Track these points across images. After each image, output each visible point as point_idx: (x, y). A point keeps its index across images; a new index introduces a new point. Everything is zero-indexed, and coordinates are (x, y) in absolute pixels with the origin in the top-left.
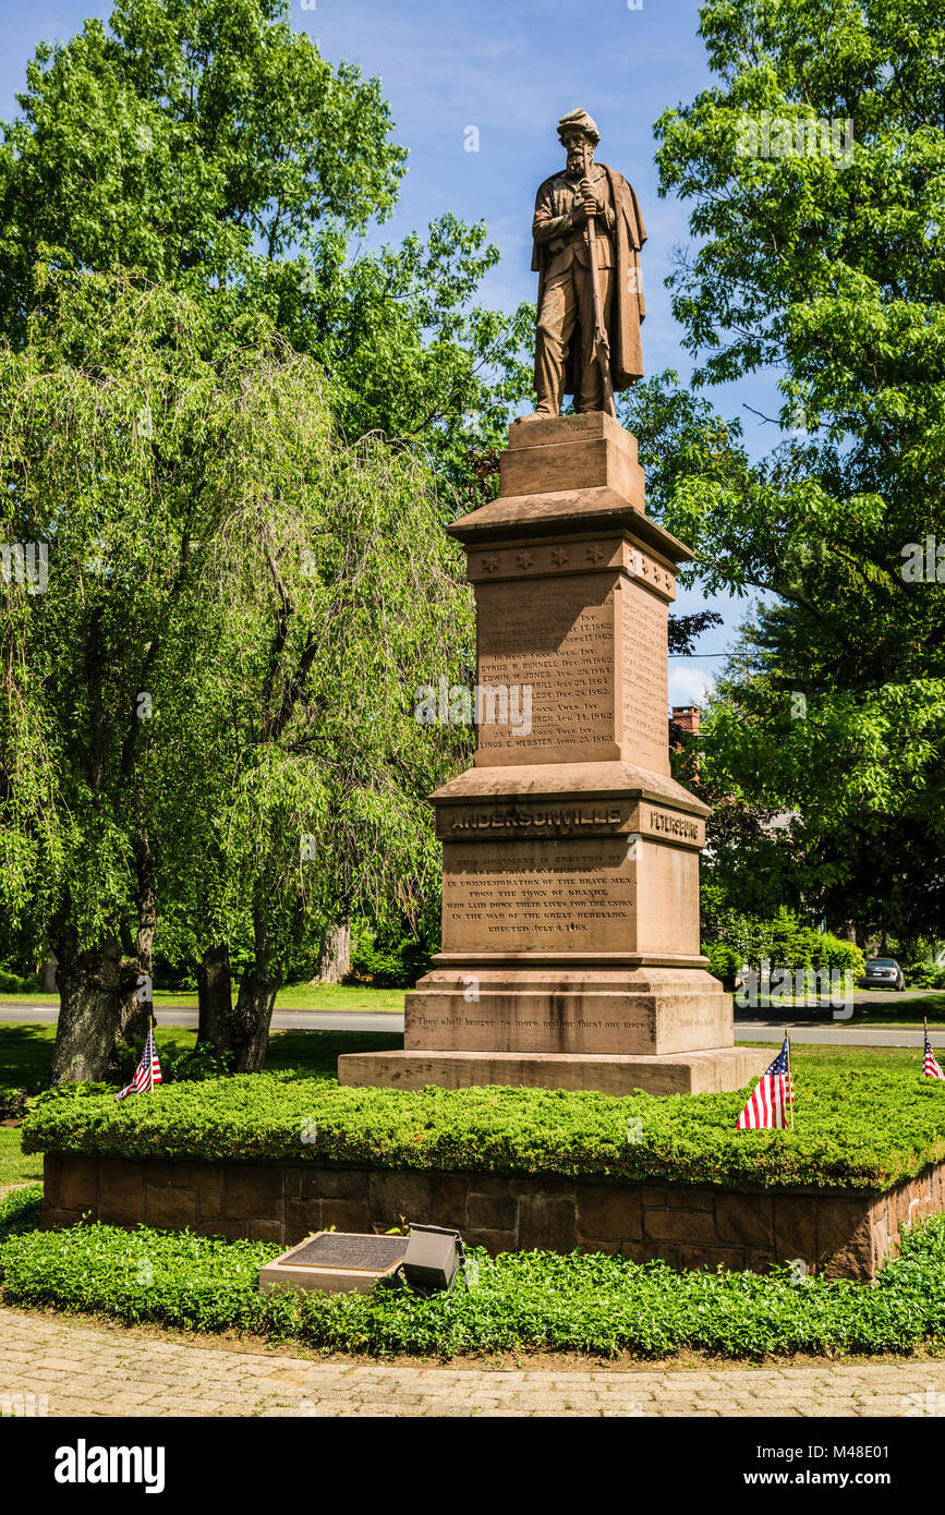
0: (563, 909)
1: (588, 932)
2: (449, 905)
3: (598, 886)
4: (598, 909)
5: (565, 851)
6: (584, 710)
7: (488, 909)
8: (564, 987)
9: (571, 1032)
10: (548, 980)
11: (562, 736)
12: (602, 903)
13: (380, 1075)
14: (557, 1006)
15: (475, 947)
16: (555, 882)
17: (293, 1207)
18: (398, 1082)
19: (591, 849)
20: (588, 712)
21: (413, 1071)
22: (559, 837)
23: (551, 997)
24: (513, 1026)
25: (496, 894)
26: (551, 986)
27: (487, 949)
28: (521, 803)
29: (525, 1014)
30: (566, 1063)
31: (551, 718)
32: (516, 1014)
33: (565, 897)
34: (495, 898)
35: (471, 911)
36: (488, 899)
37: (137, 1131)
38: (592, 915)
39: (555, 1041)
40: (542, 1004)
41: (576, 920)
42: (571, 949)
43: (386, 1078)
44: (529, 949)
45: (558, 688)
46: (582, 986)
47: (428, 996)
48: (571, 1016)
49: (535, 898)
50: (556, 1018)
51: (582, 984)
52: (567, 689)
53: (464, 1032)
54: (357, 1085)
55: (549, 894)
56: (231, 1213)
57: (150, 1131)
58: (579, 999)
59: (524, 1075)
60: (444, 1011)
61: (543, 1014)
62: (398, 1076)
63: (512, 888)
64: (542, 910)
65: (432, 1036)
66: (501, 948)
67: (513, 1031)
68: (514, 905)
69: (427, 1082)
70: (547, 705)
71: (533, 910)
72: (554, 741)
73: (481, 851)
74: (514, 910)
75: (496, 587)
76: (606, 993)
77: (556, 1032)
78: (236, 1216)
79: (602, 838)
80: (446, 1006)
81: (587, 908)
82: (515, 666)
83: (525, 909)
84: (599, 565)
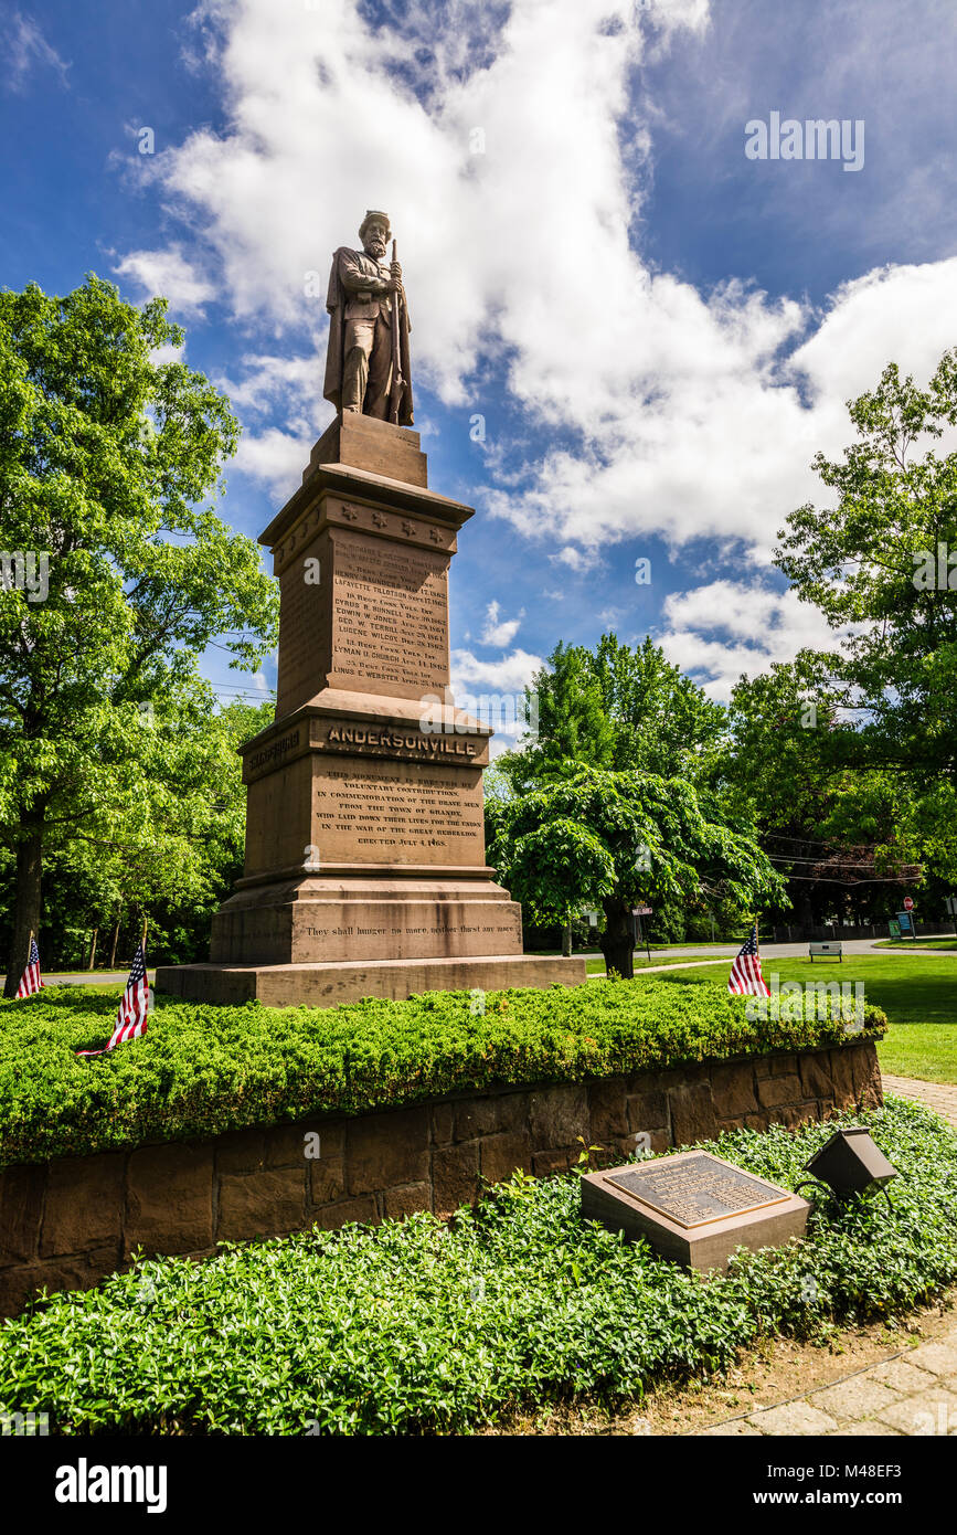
0: (426, 827)
1: (446, 848)
2: (319, 815)
3: (453, 808)
4: (454, 828)
5: (428, 774)
6: (423, 659)
7: (358, 822)
8: (442, 896)
9: (455, 937)
10: (427, 890)
11: (407, 677)
12: (456, 823)
13: (308, 991)
14: (443, 913)
15: (344, 858)
16: (418, 801)
17: (443, 1158)
18: (330, 996)
19: (449, 775)
20: (428, 661)
21: (346, 982)
22: (426, 764)
23: (438, 905)
24: (404, 932)
25: (365, 808)
26: (431, 895)
27: (356, 860)
28: (393, 726)
29: (415, 921)
30: (492, 964)
31: (397, 659)
32: (406, 922)
33: (426, 815)
34: (365, 812)
35: (342, 822)
36: (356, 812)
37: (238, 1090)
38: (449, 833)
39: (442, 946)
40: (429, 912)
41: (438, 838)
42: (432, 863)
43: (315, 994)
44: (396, 861)
45: (403, 636)
46: (457, 895)
47: (318, 905)
48: (454, 923)
49: (401, 815)
50: (442, 924)
51: (457, 893)
52: (411, 638)
53: (357, 941)
54: (281, 1004)
55: (413, 811)
56: (359, 1186)
57: (256, 1087)
58: (461, 907)
59: (456, 978)
60: (336, 921)
61: (430, 921)
62: (329, 989)
63: (380, 803)
64: (408, 826)
65: (323, 946)
66: (370, 859)
67: (404, 938)
68: (382, 819)
69: (361, 994)
70: (394, 647)
71: (400, 825)
72: (400, 679)
73: (351, 765)
74: (382, 824)
75: (349, 534)
76: (481, 902)
77: (442, 937)
78: (368, 1189)
79: (456, 767)
80: (338, 915)
81: (446, 827)
82: (366, 607)
83: (392, 824)
84: (439, 545)
